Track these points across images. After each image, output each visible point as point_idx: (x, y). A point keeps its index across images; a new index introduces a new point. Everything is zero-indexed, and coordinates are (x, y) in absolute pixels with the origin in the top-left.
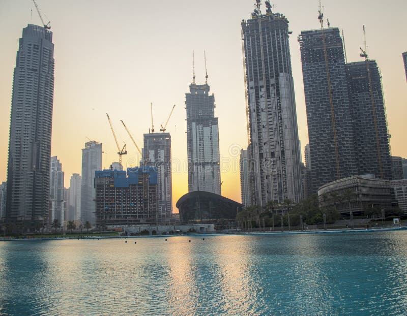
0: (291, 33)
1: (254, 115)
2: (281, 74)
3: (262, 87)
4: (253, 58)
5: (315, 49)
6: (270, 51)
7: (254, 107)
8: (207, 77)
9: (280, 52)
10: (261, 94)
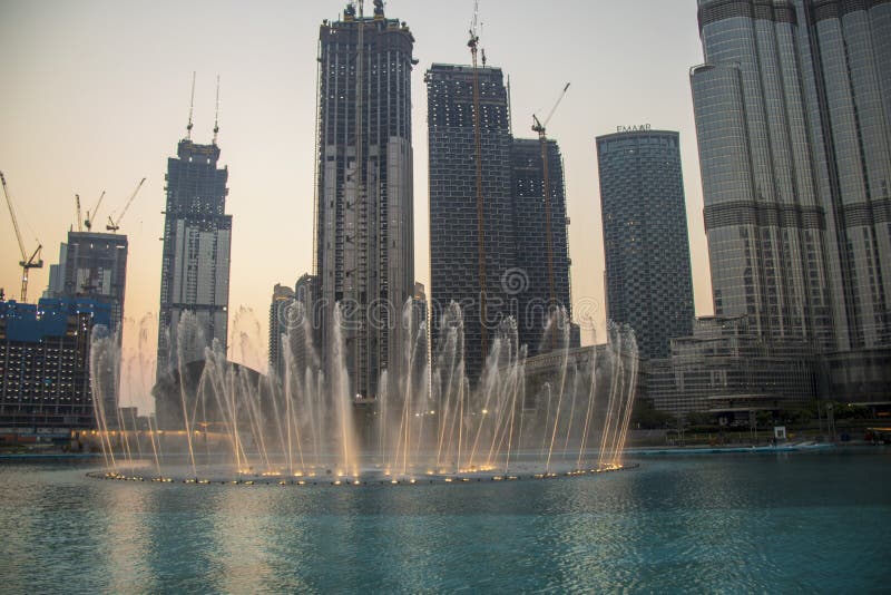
0: (416, 62)
1: (331, 213)
2: (393, 139)
3: (352, 159)
4: (339, 99)
5: (455, 102)
6: (374, 91)
7: (331, 196)
8: (216, 131)
9: (393, 95)
10: (348, 172)
